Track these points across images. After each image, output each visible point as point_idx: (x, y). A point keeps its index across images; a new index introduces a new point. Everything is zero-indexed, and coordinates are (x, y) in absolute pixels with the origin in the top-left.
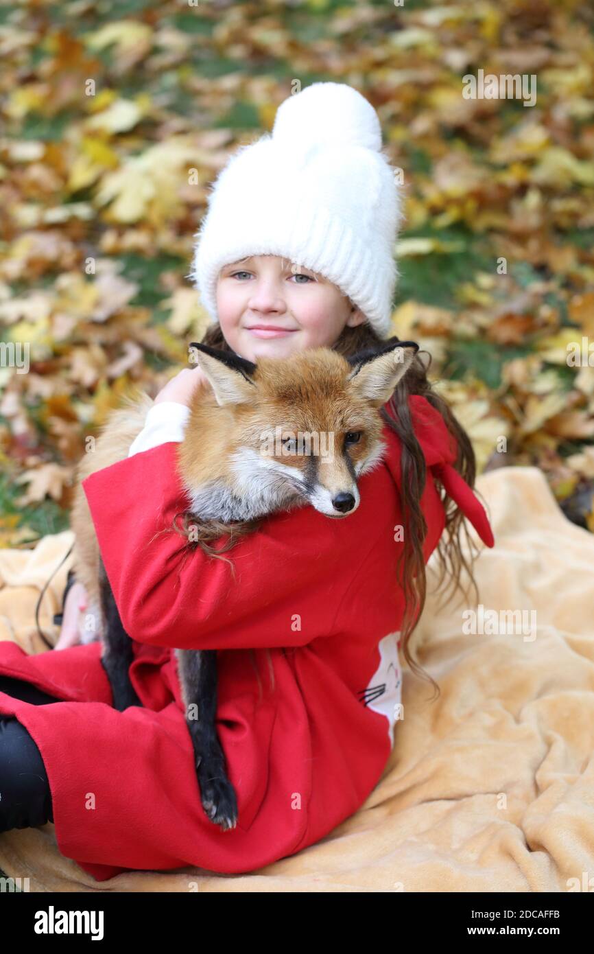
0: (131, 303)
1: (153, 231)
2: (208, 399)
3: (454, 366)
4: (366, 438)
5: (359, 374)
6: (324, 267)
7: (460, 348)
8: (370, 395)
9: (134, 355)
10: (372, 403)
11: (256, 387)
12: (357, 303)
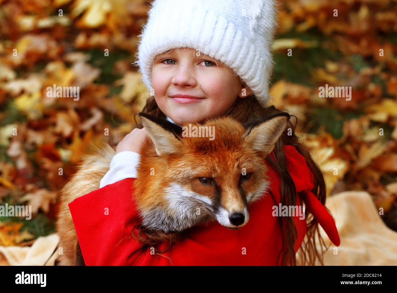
0: (95, 82)
1: (111, 34)
2: (151, 151)
3: (311, 124)
4: (255, 177)
5: (250, 135)
6: (222, 56)
7: (314, 111)
8: (258, 148)
9: (98, 116)
10: (259, 154)
11: (182, 142)
12: (245, 81)
